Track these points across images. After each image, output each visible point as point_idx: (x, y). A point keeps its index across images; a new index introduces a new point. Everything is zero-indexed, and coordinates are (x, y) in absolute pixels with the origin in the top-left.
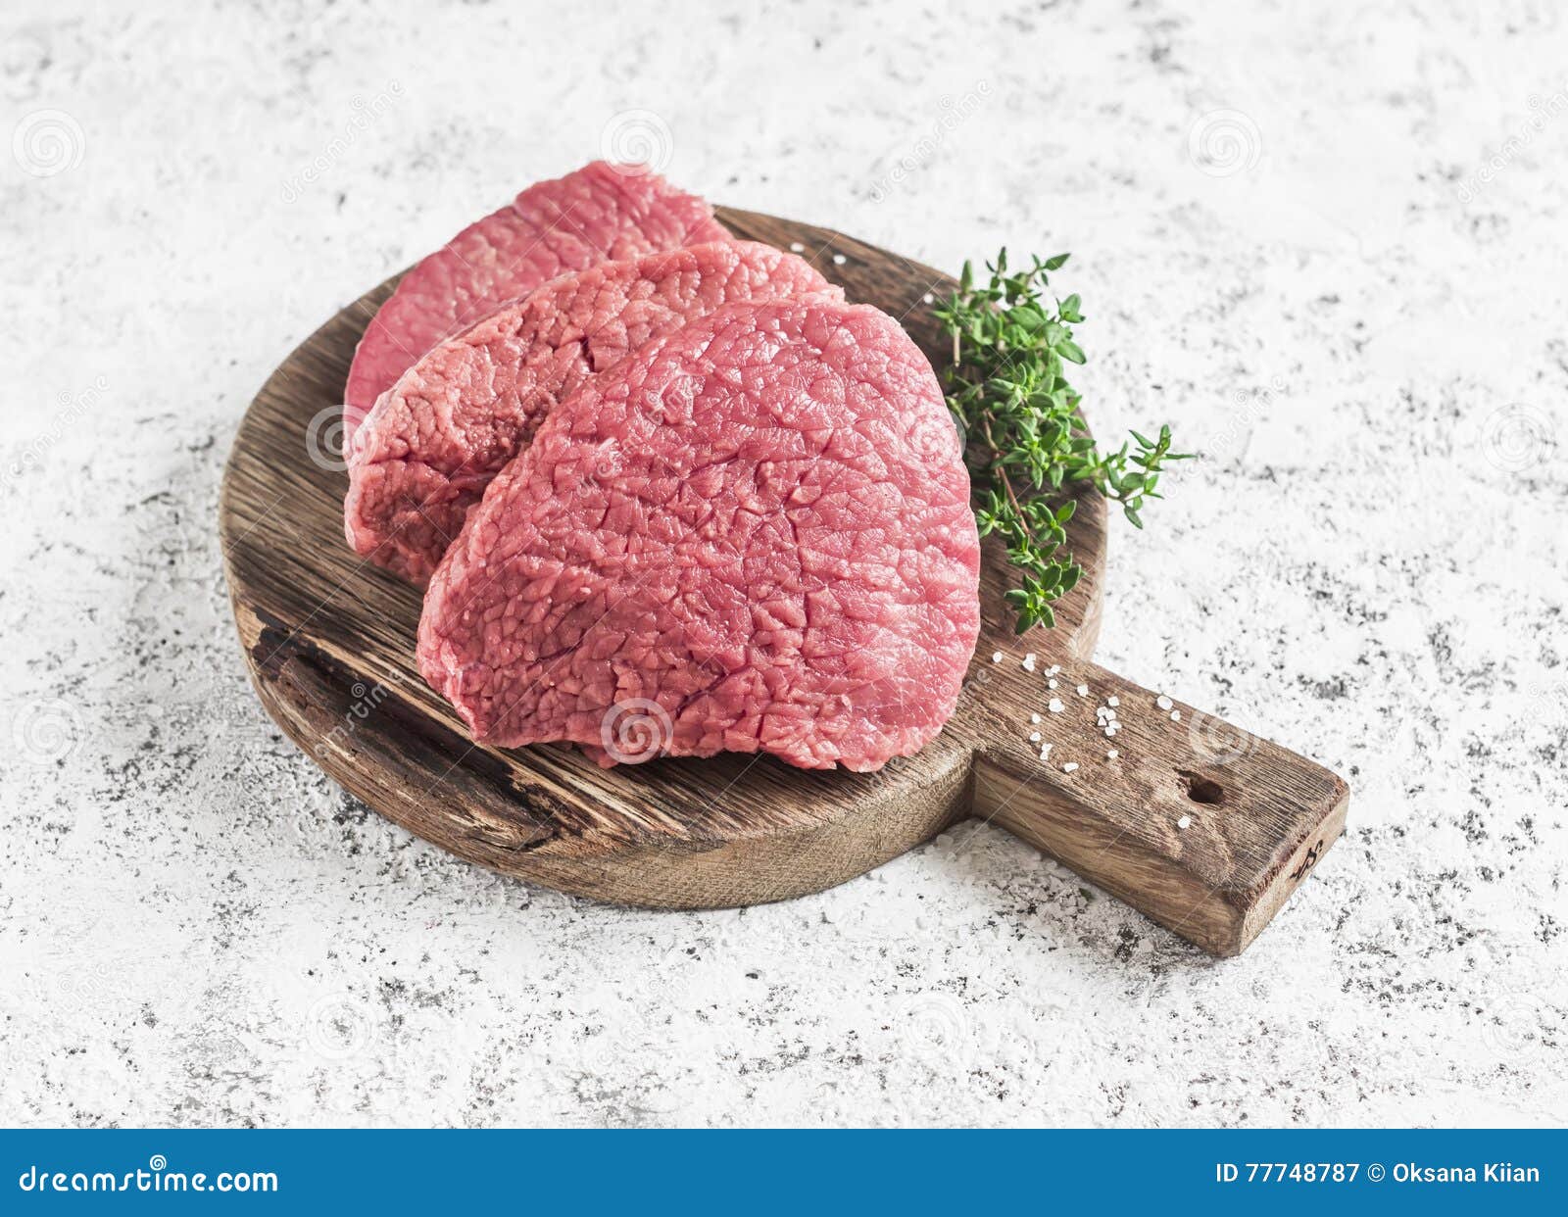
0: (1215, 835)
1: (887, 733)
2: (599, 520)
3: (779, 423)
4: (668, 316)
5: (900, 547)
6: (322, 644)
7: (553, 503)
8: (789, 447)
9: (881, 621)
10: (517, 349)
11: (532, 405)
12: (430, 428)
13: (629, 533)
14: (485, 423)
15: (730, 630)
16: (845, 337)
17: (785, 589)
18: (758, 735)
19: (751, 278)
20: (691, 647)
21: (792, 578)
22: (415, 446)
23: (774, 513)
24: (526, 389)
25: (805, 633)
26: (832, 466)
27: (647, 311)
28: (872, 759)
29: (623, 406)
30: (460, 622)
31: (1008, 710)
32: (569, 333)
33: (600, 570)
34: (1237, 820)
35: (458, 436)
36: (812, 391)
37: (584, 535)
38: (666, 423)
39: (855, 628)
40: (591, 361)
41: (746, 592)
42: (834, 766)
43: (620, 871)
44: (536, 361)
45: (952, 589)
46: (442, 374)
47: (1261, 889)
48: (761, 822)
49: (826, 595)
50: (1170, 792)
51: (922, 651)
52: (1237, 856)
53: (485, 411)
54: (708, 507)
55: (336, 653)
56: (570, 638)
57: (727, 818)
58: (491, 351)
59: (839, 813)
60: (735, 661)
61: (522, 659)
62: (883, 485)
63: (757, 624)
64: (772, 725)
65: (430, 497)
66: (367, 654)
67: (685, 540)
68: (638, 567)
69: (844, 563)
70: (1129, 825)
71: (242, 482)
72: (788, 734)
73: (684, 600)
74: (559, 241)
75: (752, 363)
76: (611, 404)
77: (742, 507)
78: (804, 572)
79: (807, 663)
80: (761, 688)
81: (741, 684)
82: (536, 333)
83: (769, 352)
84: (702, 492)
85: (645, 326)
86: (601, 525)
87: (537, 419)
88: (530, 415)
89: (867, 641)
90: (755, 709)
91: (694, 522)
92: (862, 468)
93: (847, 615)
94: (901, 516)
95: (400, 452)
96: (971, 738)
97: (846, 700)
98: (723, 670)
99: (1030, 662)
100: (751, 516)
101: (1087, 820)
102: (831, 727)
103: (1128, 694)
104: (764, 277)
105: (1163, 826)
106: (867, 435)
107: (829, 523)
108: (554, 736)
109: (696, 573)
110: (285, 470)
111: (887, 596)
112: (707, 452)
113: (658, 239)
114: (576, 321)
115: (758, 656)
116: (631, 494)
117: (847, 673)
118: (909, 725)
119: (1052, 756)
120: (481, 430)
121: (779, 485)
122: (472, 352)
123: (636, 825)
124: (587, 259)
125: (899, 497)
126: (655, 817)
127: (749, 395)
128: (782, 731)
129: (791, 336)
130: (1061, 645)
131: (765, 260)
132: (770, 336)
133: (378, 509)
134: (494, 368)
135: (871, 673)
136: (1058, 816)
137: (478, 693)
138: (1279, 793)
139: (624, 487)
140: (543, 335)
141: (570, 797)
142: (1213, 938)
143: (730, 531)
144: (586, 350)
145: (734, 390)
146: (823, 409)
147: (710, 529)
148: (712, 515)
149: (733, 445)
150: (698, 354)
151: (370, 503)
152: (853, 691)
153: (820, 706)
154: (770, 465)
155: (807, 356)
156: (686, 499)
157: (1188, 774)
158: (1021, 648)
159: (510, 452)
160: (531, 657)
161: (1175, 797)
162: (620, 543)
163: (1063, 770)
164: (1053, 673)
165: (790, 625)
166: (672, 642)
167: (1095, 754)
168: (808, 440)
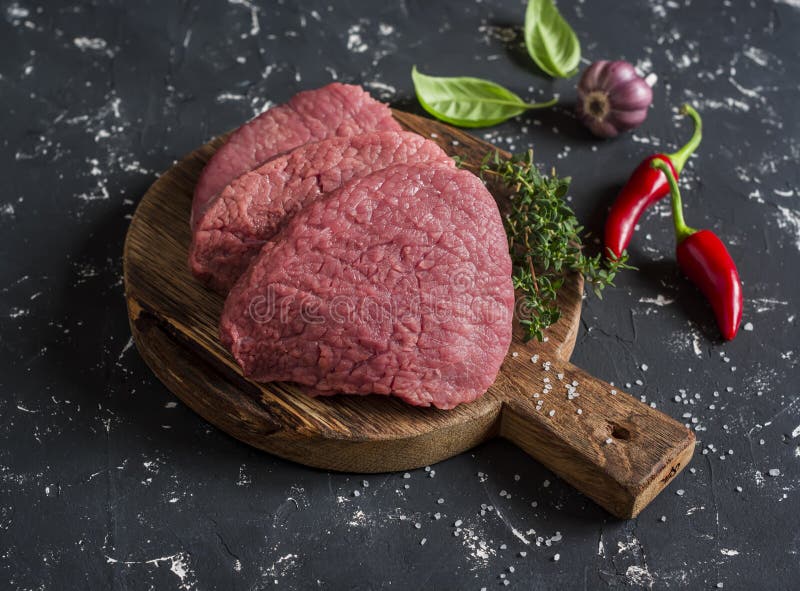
0: (624, 456)
1: (458, 390)
2: (318, 269)
3: (416, 227)
4: (363, 167)
6: (171, 321)
7: (296, 259)
8: (419, 241)
9: (460, 332)
10: (284, 178)
11: (289, 208)
12: (235, 214)
13: (333, 276)
14: (264, 215)
15: (381, 331)
16: (453, 187)
18: (391, 386)
19: (408, 151)
20: (360, 338)
22: (227, 224)
23: (409, 273)
24: (287, 198)
25: (420, 336)
26: (441, 252)
27: (352, 164)
28: (450, 403)
29: (335, 212)
31: (522, 383)
32: (312, 172)
34: (635, 450)
35: (249, 220)
36: (434, 213)
37: (310, 276)
38: (356, 222)
39: (447, 335)
40: (321, 187)
42: (429, 405)
44: (293, 184)
46: (244, 188)
47: (645, 486)
48: (389, 430)
50: (602, 431)
51: (480, 349)
52: (635, 468)
53: (264, 208)
54: (375, 267)
55: (178, 326)
56: (299, 327)
57: (371, 427)
58: (270, 178)
59: (430, 428)
60: (382, 347)
61: (272, 337)
62: (467, 264)
63: (395, 329)
64: (399, 381)
65: (234, 250)
66: (194, 328)
67: (361, 283)
70: (579, 447)
71: (138, 235)
72: (407, 387)
74: (311, 123)
75: (404, 195)
76: (330, 210)
77: (392, 268)
79: (420, 351)
80: (395, 361)
81: (384, 359)
82: (294, 170)
83: (413, 190)
84: (372, 259)
85: (350, 172)
86: (319, 271)
87: (290, 215)
88: (288, 212)
89: (452, 343)
90: (391, 372)
91: (368, 275)
92: (457, 254)
93: (443, 328)
94: (475, 279)
95: (219, 226)
96: (502, 395)
97: (438, 372)
98: (376, 350)
99: (535, 359)
100: (397, 273)
101: (557, 443)
102: (430, 385)
103: (585, 380)
104: (415, 150)
105: (597, 449)
106: (461, 237)
107: (437, 279)
108: (286, 378)
110: (160, 230)
112: (377, 239)
113: (363, 125)
114: (315, 166)
115: (395, 346)
116: (335, 257)
117: (440, 358)
118: (470, 388)
119: (542, 409)
120: (261, 218)
121: (413, 259)
122: (260, 178)
123: (324, 426)
124: (325, 133)
125: (474, 269)
126: (334, 423)
127: (401, 212)
128: (404, 385)
129: (425, 183)
130: (552, 351)
131: (416, 142)
132: (415, 182)
133: (206, 254)
134: (270, 187)
135: (454, 358)
136: (543, 440)
137: (248, 352)
138: (659, 437)
139: (333, 253)
140: (298, 172)
141: (292, 410)
142: (618, 509)
143: (385, 280)
144: (319, 181)
145: (393, 208)
146: (439, 222)
147: (375, 278)
148: (377, 270)
149: (391, 237)
150: (377, 188)
151: (202, 250)
152: (444, 368)
153: (425, 373)
154: (409, 248)
155: (433, 194)
156: (364, 262)
157: (613, 423)
158: (533, 351)
159: (275, 230)
160: (277, 335)
161: (605, 434)
162: (329, 281)
163: (548, 415)
164: (547, 366)
165: (412, 331)
166: (350, 334)
167: (564, 409)
168: (430, 236)
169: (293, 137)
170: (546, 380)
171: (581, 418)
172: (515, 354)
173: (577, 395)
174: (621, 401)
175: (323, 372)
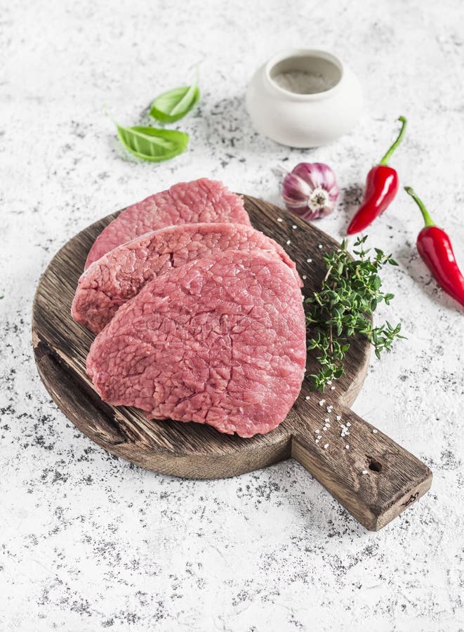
0: (374, 485)
1: (256, 424)
2: (158, 327)
3: (233, 300)
4: (206, 249)
5: (273, 354)
6: (58, 352)
7: (141, 318)
8: (235, 311)
9: (260, 381)
10: (146, 253)
11: (147, 277)
12: (106, 279)
13: (168, 333)
14: (128, 280)
15: (200, 376)
16: (266, 270)
17: (224, 364)
18: (205, 417)
19: (240, 239)
20: (184, 380)
21: (227, 360)
22: (100, 285)
23: (225, 334)
24: (146, 269)
25: (229, 382)
26: (250, 320)
27: (198, 246)
28: (249, 433)
29: (174, 285)
30: (100, 356)
31: (309, 421)
32: (167, 250)
33: (155, 346)
34: (384, 480)
35: (116, 284)
36: (248, 290)
37: (151, 331)
38: (189, 294)
39: (249, 383)
40: (173, 262)
41: (209, 363)
42: (233, 434)
43: (148, 458)
44: (151, 259)
45: (291, 373)
46: (116, 259)
47: (386, 509)
48: (202, 449)
49: (239, 369)
50: (362, 464)
51: (275, 395)
52: (380, 494)
53: (129, 275)
54: (199, 328)
55: (63, 356)
56: (140, 369)
57: (189, 445)
58: (136, 252)
59: (233, 451)
60: (200, 389)
61: (121, 374)
62: (269, 330)
63: (211, 376)
64: (211, 415)
65: (103, 305)
66: (74, 358)
67: (189, 340)
68: (169, 347)
69: (249, 357)
70: (342, 474)
71: (47, 282)
72: (216, 419)
73: (184, 362)
74: (182, 207)
75: (227, 275)
76: (170, 283)
77: (213, 330)
78: (232, 358)
79: (228, 393)
80: (208, 401)
81: (201, 397)
82: (154, 248)
83: (236, 271)
84: (198, 322)
85: (195, 252)
86: (158, 329)
87: (148, 282)
88: (146, 280)
89: (254, 389)
90: (205, 408)
91: (193, 334)
92: (262, 322)
93: (246, 377)
94: (275, 342)
95: (94, 286)
96: (291, 429)
97: (241, 409)
98: (195, 391)
100: (216, 334)
101: (327, 469)
102: (234, 419)
103: (356, 422)
104: (246, 239)
105: (355, 477)
106: (267, 310)
107: (245, 342)
108: (131, 404)
109: (191, 353)
110: (63, 280)
111: (263, 371)
112: (203, 307)
113: (219, 212)
114: (170, 246)
115: (209, 388)
116: (172, 319)
117: (243, 400)
118: (265, 422)
119: (320, 442)
120: (126, 283)
121: (228, 324)
122: (129, 252)
123: (155, 442)
124: (190, 216)
125: (275, 335)
126: (163, 441)
127: (224, 288)
128: (214, 418)
129: (245, 267)
130: (336, 398)
132: (237, 266)
133: (83, 306)
134: (135, 259)
135: (253, 401)
136: (318, 466)
137: (104, 384)
138: (403, 471)
139: (169, 316)
140: (157, 249)
141: (134, 427)
143: (206, 339)
144: (172, 257)
145: (219, 285)
146: (252, 297)
147: (199, 337)
148: (201, 332)
149: (214, 306)
150: (207, 269)
151: (80, 304)
152: (244, 407)
153: (231, 410)
154: (226, 316)
155: (250, 276)
156: (192, 324)
157: (370, 458)
158: (321, 396)
159: (135, 293)
160: (125, 373)
161: (363, 467)
162: (164, 337)
163: (323, 448)
164: (330, 409)
165: (223, 378)
166: (177, 378)
167: (337, 444)
168: (243, 309)
169: (166, 218)
170: (327, 420)
171: (348, 452)
172: (308, 398)
173: (348, 434)
174: (381, 441)
175: (157, 403)
